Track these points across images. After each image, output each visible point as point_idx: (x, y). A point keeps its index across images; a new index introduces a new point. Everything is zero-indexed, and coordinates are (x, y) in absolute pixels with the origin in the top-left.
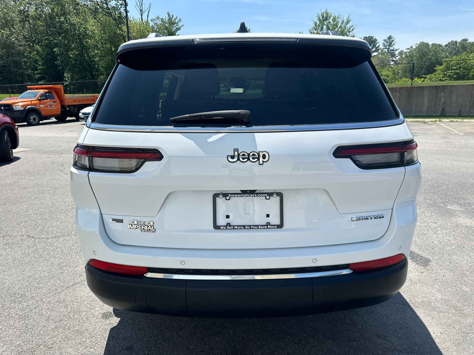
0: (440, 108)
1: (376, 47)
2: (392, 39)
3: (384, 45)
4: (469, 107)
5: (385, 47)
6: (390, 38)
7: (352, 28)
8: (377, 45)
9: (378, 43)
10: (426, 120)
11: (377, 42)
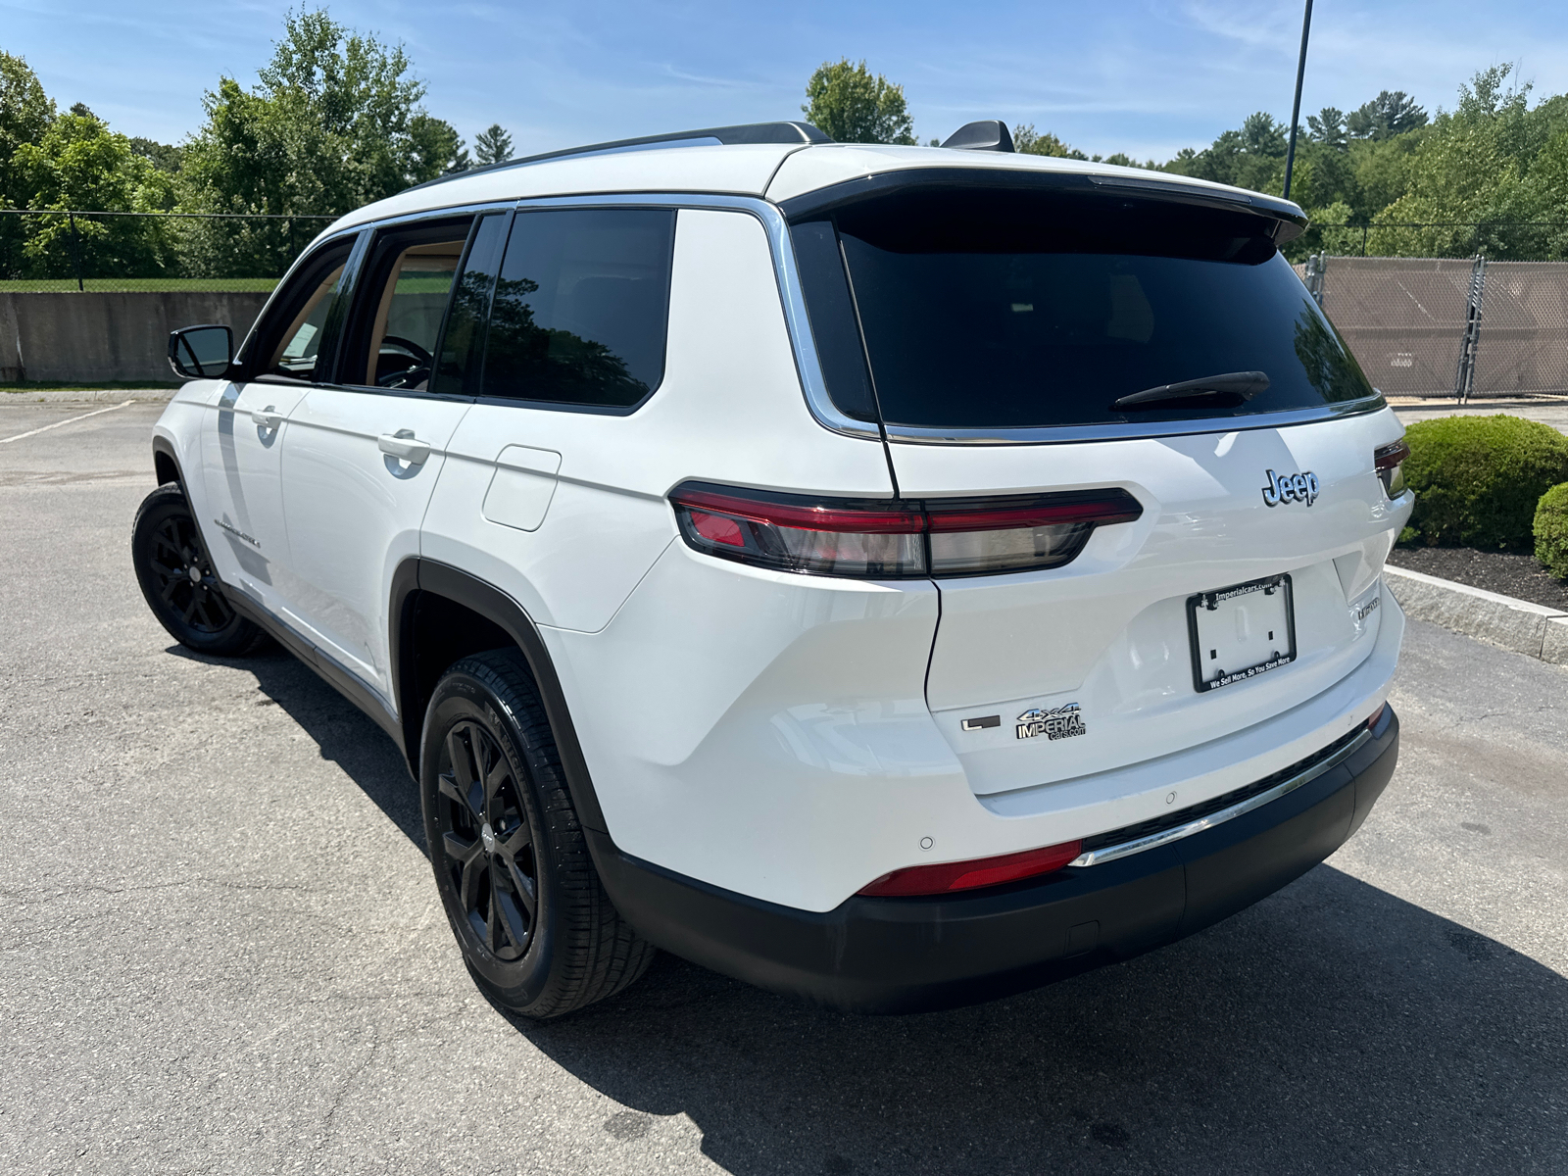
1: (456, 158)
2: (504, 137)
3: (480, 153)
5: (486, 159)
6: (495, 131)
7: (414, 91)
8: (460, 152)
9: (461, 145)
11: (460, 139)
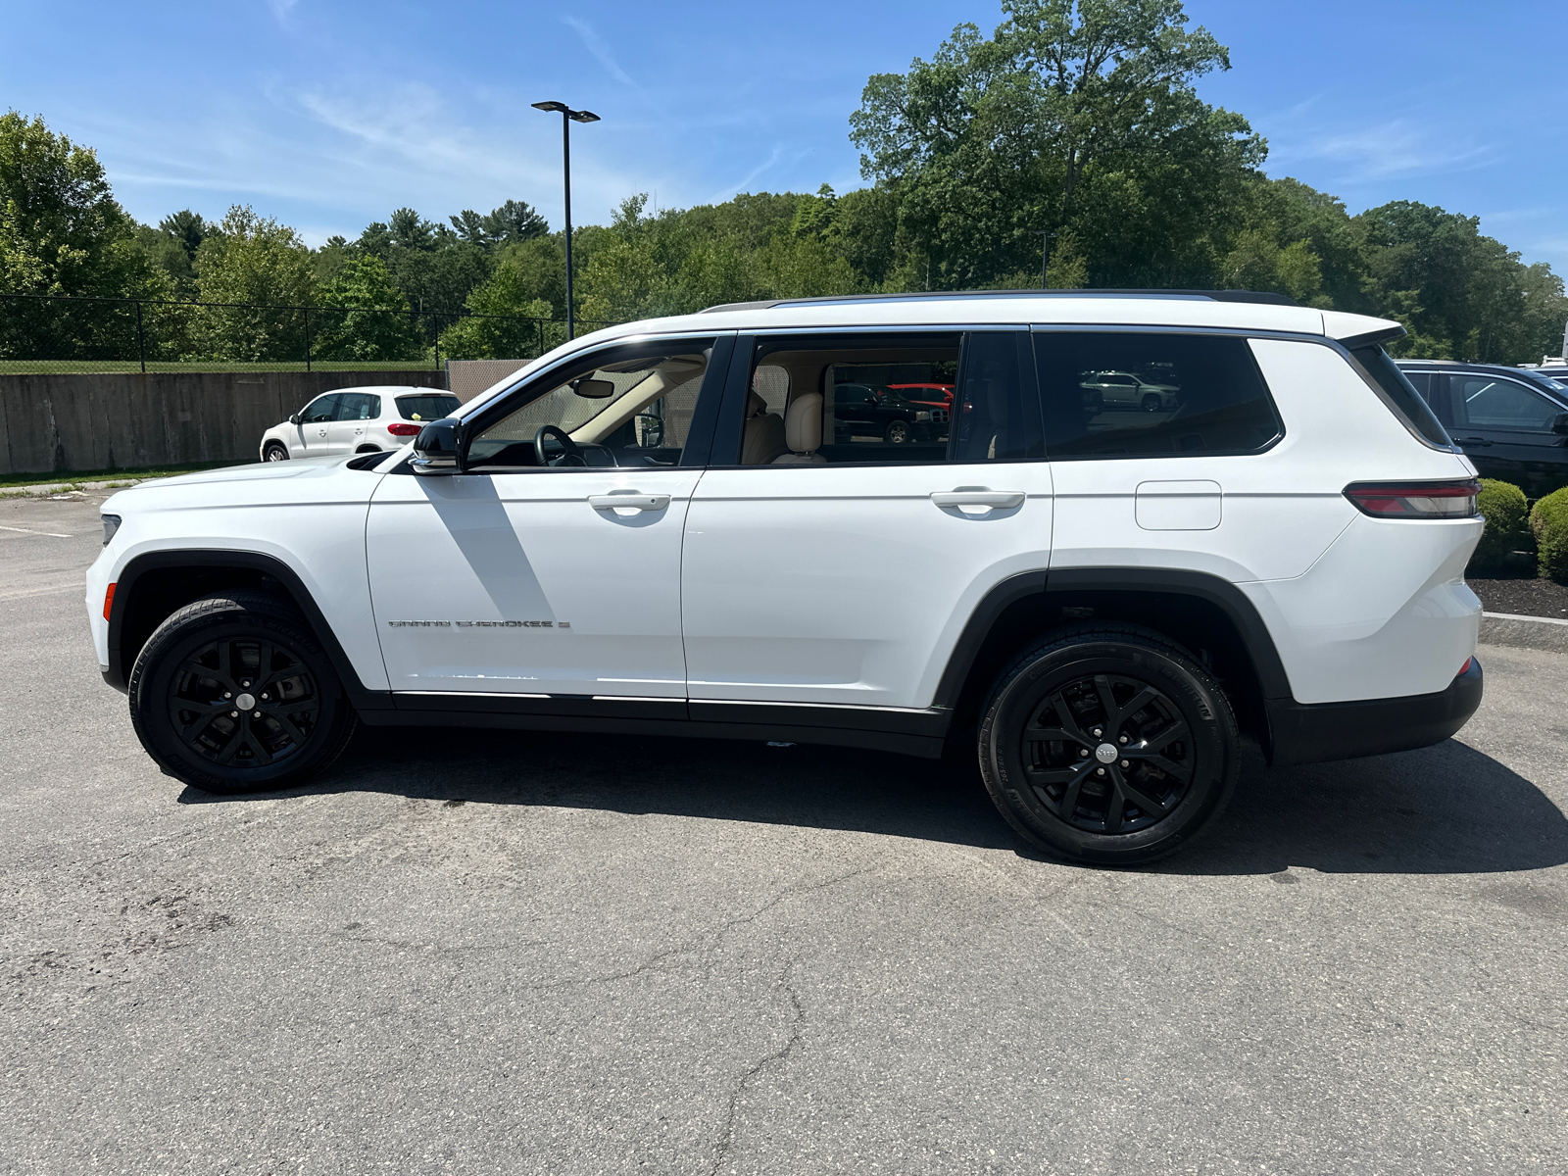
0: (51, 448)
4: (133, 442)
10: (36, 489)
